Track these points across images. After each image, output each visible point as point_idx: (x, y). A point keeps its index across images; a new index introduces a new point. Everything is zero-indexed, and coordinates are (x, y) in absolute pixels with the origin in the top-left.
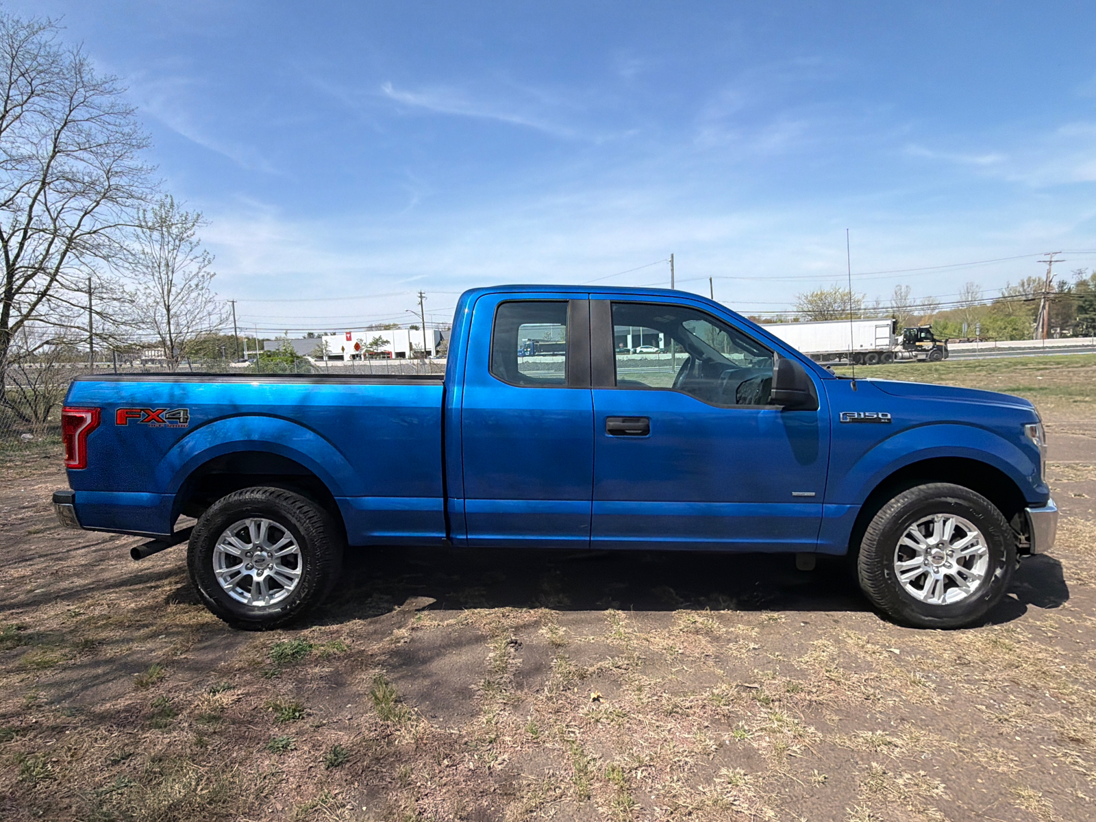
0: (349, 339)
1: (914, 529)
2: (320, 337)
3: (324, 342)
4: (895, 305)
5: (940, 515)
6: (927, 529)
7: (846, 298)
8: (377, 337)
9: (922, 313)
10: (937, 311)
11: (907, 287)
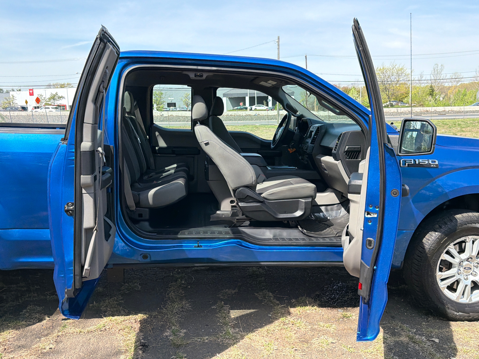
0: (32, 94)
1: (452, 248)
2: (8, 92)
3: (11, 96)
4: (433, 78)
5: (470, 237)
6: (460, 247)
7: (400, 72)
8: (54, 94)
9: (450, 84)
10: (460, 83)
11: (442, 65)
